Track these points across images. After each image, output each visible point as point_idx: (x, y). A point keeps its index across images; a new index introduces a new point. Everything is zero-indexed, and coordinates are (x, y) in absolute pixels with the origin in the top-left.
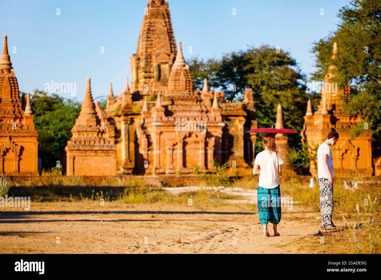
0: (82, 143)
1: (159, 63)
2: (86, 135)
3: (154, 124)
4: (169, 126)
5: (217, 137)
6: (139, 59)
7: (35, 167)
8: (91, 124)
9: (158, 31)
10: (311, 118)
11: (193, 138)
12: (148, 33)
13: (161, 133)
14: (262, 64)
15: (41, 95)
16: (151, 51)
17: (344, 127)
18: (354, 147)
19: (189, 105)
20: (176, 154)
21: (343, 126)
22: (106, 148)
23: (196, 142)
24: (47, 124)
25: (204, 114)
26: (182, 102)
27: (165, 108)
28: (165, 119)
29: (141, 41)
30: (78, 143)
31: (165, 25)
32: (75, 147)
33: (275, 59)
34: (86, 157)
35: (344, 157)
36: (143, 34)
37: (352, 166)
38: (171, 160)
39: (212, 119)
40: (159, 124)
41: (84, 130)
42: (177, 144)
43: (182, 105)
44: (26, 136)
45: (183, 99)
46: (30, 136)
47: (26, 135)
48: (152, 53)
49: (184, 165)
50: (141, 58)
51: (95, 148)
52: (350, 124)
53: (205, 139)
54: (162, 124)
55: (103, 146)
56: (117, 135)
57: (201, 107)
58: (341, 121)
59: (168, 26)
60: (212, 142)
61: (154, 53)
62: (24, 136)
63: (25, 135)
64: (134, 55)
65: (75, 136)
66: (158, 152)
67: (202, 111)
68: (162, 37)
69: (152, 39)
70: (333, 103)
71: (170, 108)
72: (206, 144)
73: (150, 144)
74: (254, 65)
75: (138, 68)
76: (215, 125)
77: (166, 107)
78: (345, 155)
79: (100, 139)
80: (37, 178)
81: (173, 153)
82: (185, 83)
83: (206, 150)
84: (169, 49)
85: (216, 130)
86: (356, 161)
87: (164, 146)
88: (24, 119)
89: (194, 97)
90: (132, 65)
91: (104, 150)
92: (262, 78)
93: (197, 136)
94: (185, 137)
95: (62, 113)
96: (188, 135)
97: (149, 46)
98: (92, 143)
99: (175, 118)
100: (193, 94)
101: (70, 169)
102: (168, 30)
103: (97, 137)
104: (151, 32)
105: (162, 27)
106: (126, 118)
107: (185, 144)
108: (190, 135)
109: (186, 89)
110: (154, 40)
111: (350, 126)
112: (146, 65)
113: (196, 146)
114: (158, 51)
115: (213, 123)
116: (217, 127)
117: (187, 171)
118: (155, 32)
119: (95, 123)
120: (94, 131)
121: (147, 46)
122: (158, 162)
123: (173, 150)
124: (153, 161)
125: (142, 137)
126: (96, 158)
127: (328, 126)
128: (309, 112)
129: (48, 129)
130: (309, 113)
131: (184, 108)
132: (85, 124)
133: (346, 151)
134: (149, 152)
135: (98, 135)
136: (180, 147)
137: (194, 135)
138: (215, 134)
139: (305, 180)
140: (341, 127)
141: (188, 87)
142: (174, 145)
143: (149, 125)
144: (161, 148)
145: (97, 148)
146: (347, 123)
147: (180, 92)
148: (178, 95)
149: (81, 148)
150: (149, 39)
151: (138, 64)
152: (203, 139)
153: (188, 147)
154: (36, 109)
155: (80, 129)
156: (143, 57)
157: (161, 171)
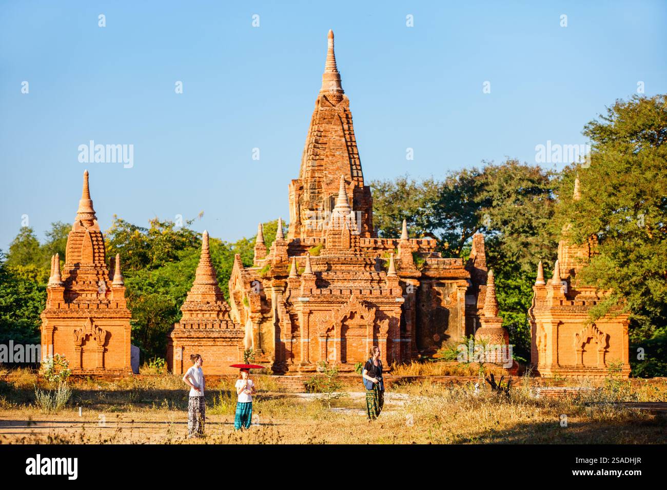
0: (195, 327)
1: (331, 195)
2: (200, 316)
3: (300, 299)
4: (322, 302)
5: (392, 319)
6: (301, 188)
7: (127, 362)
8: (209, 300)
9: (331, 144)
10: (541, 288)
11: (357, 320)
12: (315, 147)
13: (311, 312)
14: (505, 193)
15: (163, 231)
16: (320, 176)
17: (586, 304)
18: (601, 333)
19: (353, 271)
20: (332, 343)
21: (584, 303)
22: (228, 335)
23: (361, 326)
24: (166, 284)
25: (375, 284)
26: (344, 267)
27: (317, 276)
28: (316, 292)
29: (305, 159)
30: (190, 327)
31: (342, 134)
32: (184, 332)
33: (525, 185)
34: (200, 348)
35: (585, 349)
36: (308, 149)
37: (598, 363)
38: (324, 352)
39: (386, 292)
40: (307, 299)
41: (198, 308)
42: (333, 328)
43: (343, 272)
44: (114, 318)
45: (345, 262)
46: (120, 318)
47: (114, 315)
48: (321, 180)
49: (344, 359)
50: (305, 186)
51: (212, 335)
52: (596, 300)
53: (375, 321)
54: (312, 299)
55: (225, 332)
56: (265, 307)
57: (371, 273)
58: (583, 294)
59: (347, 136)
60: (384, 326)
61: (324, 179)
62: (111, 318)
63: (112, 315)
64: (294, 181)
65: (186, 316)
66: (306, 340)
67: (372, 280)
68: (337, 153)
69: (322, 157)
70: (572, 267)
71: (324, 275)
72: (376, 329)
73: (294, 328)
74: (491, 194)
75: (299, 203)
76: (391, 300)
77: (318, 274)
78: (587, 345)
79: (221, 321)
80: (127, 378)
81: (327, 342)
82: (348, 239)
83: (375, 338)
84: (350, 173)
85: (392, 308)
86: (605, 354)
87: (315, 332)
88: (112, 293)
89: (361, 259)
90: (291, 197)
91: (226, 338)
92: (503, 214)
93: (362, 317)
94: (345, 319)
95: (189, 267)
96: (349, 316)
97: (316, 168)
98: (209, 326)
99: (331, 291)
100: (361, 255)
101: (177, 365)
102: (346, 142)
103: (217, 319)
104: (320, 146)
105: (338, 138)
106: (278, 281)
107: (344, 329)
108: (352, 315)
109: (351, 247)
110: (326, 159)
111: (595, 303)
112: (313, 198)
113: (361, 331)
114: (331, 176)
115: (388, 298)
116: (393, 303)
117: (346, 369)
118: (327, 146)
119: (214, 299)
120: (212, 310)
121: (314, 168)
122: (306, 354)
123: (328, 337)
124: (298, 353)
125: (284, 318)
126: (215, 348)
127: (561, 301)
128: (540, 280)
129: (167, 293)
130: (539, 282)
131: (346, 276)
132: (199, 298)
133: (589, 339)
134: (294, 340)
135: (218, 315)
136: (337, 333)
137: (357, 316)
138: (389, 314)
139: (519, 382)
140: (581, 303)
141: (353, 245)
142: (329, 330)
143: (295, 300)
144: (310, 335)
145: (216, 335)
146: (591, 298)
147: (341, 252)
148: (337, 255)
149: (193, 334)
150: (317, 157)
151: (299, 195)
152: (372, 321)
153: (349, 333)
154: (153, 254)
155: (192, 306)
156: (307, 186)
157: (310, 368)
